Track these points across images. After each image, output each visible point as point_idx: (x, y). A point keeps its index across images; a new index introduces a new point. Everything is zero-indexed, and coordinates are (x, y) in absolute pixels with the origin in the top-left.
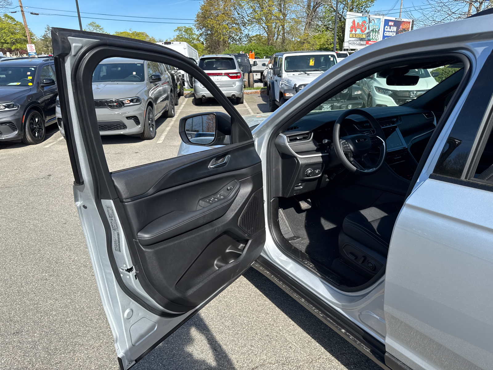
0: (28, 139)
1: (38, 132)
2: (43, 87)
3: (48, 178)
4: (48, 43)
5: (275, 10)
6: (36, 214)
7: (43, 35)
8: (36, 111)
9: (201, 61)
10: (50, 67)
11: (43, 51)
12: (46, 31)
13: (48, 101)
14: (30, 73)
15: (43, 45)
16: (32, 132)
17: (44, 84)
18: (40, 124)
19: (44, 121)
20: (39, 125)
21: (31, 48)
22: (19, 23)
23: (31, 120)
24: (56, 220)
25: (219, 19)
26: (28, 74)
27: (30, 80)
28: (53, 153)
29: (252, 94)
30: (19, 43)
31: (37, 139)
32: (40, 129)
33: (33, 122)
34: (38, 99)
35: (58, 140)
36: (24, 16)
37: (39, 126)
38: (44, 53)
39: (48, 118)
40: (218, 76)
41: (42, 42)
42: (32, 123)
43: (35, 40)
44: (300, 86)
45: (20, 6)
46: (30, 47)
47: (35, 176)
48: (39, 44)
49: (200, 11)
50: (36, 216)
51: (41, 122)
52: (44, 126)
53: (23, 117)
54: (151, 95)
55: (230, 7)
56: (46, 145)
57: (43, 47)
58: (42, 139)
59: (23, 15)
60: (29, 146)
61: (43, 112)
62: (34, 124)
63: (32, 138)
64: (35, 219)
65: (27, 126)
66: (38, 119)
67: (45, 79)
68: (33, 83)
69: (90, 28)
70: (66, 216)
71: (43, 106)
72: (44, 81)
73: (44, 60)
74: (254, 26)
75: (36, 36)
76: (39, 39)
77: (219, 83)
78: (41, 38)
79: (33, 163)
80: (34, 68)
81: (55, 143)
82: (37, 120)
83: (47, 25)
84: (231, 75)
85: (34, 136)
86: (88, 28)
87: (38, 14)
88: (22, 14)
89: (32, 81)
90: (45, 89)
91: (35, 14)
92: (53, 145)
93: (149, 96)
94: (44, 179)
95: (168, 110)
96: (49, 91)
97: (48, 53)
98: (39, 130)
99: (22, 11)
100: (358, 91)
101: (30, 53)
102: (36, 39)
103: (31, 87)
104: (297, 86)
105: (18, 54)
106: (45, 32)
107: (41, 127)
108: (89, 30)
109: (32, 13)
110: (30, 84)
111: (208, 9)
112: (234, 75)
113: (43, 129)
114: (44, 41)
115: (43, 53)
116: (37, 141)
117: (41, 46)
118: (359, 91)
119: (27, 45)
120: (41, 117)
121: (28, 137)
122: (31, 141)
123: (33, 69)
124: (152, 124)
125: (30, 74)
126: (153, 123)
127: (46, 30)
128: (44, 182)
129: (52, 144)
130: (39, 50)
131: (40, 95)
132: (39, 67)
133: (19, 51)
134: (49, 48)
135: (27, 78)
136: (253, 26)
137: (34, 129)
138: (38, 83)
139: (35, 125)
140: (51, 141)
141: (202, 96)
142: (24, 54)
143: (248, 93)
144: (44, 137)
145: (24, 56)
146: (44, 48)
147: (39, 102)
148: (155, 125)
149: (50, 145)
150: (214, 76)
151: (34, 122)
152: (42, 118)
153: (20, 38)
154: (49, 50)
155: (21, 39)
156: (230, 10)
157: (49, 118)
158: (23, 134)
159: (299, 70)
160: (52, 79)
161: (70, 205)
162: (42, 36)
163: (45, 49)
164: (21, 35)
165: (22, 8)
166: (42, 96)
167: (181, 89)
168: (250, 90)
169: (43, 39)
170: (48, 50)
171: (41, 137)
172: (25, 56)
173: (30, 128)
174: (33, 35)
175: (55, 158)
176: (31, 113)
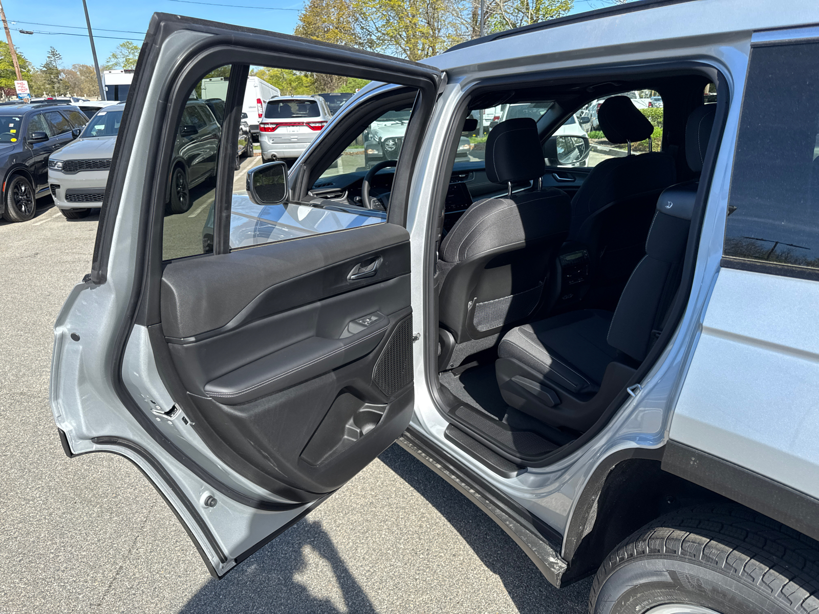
0: (11, 214)
1: (26, 205)
2: (31, 143)
3: (35, 256)
4: (52, 76)
5: (421, 22)
6: (16, 289)
7: (44, 63)
8: (22, 177)
9: (269, 105)
10: (42, 116)
11: (45, 89)
12: (49, 57)
13: (40, 164)
14: (13, 124)
15: (44, 80)
16: (16, 204)
17: (33, 139)
18: (28, 194)
19: (34, 191)
20: (26, 195)
21: (21, 87)
22: (4, 45)
23: (15, 189)
24: (38, 293)
25: (329, 36)
26: (10, 126)
27: (14, 135)
28: (44, 232)
29: (358, 155)
30: (3, 77)
31: (24, 214)
32: (28, 201)
33: (17, 191)
34: (25, 160)
35: (54, 216)
36: (10, 35)
37: (27, 197)
38: (46, 94)
39: (39, 188)
40: (293, 126)
41: (44, 76)
42: (17, 193)
43: (31, 73)
44: (387, 140)
45: (3, 20)
46: (19, 85)
47: (18, 255)
48: (37, 78)
49: (301, 23)
50: (15, 290)
51: (29, 191)
52: (34, 198)
53: (3, 184)
54: (183, 154)
55: (347, 17)
56: (37, 222)
57: (45, 83)
58: (31, 216)
59: (8, 34)
60: (13, 224)
61: (32, 179)
62: (20, 194)
63: (16, 213)
64: (14, 293)
65: (9, 196)
66: (25, 187)
67: (34, 133)
68: (17, 139)
69: (123, 52)
70: (50, 290)
71: (32, 171)
72: (33, 135)
73: (33, 107)
74: (386, 48)
75: (33, 65)
76: (37, 70)
77: (296, 137)
78: (41, 68)
79: (17, 242)
80: (19, 117)
81: (49, 219)
82: (23, 188)
83: (51, 47)
84: (312, 125)
85: (19, 210)
86: (120, 51)
87: (31, 33)
88: (6, 32)
89: (16, 136)
90: (35, 147)
91: (27, 33)
92: (46, 222)
93: (178, 154)
94: (29, 258)
95: (215, 175)
96: (41, 150)
97: (53, 93)
98: (26, 202)
99: (6, 28)
100: (464, 145)
101: (20, 94)
102: (32, 70)
103: (14, 144)
104: (382, 140)
105: (3, 96)
106: (48, 59)
107: (30, 199)
108: (121, 54)
109: (22, 32)
110: (14, 140)
111: (311, 20)
112: (317, 125)
113: (32, 202)
114: (46, 73)
115: (44, 93)
116: (23, 218)
117: (41, 81)
118: (466, 145)
119: (16, 82)
120: (29, 185)
121: (12, 211)
122: (16, 217)
123: (17, 119)
124: (183, 193)
125: (12, 126)
126: (185, 191)
127: (49, 55)
128: (29, 261)
129: (44, 221)
130: (39, 89)
131: (26, 156)
132: (26, 116)
133: (4, 91)
134: (56, 85)
135: (9, 132)
136: (384, 47)
137: (20, 200)
138: (25, 139)
139: (21, 196)
140: (44, 218)
141: (272, 155)
142: (14, 95)
143: (353, 153)
144: (35, 212)
145: (12, 98)
146: (46, 85)
147: (27, 164)
148: (188, 195)
149: (42, 222)
150: (288, 127)
151: (19, 190)
152: (31, 187)
153: (6, 69)
154: (56, 88)
155: (8, 71)
156: (348, 22)
157: (41, 188)
158: (4, 208)
159: (394, 119)
160: (44, 133)
161: (58, 280)
162: (42, 65)
163: (48, 86)
164: (8, 64)
165: (5, 24)
166: (31, 157)
167: (249, 147)
168: (355, 149)
169: (44, 71)
170: (54, 88)
171: (29, 212)
172: (14, 98)
173: (13, 199)
174: (28, 63)
175: (47, 237)
176: (15, 180)
